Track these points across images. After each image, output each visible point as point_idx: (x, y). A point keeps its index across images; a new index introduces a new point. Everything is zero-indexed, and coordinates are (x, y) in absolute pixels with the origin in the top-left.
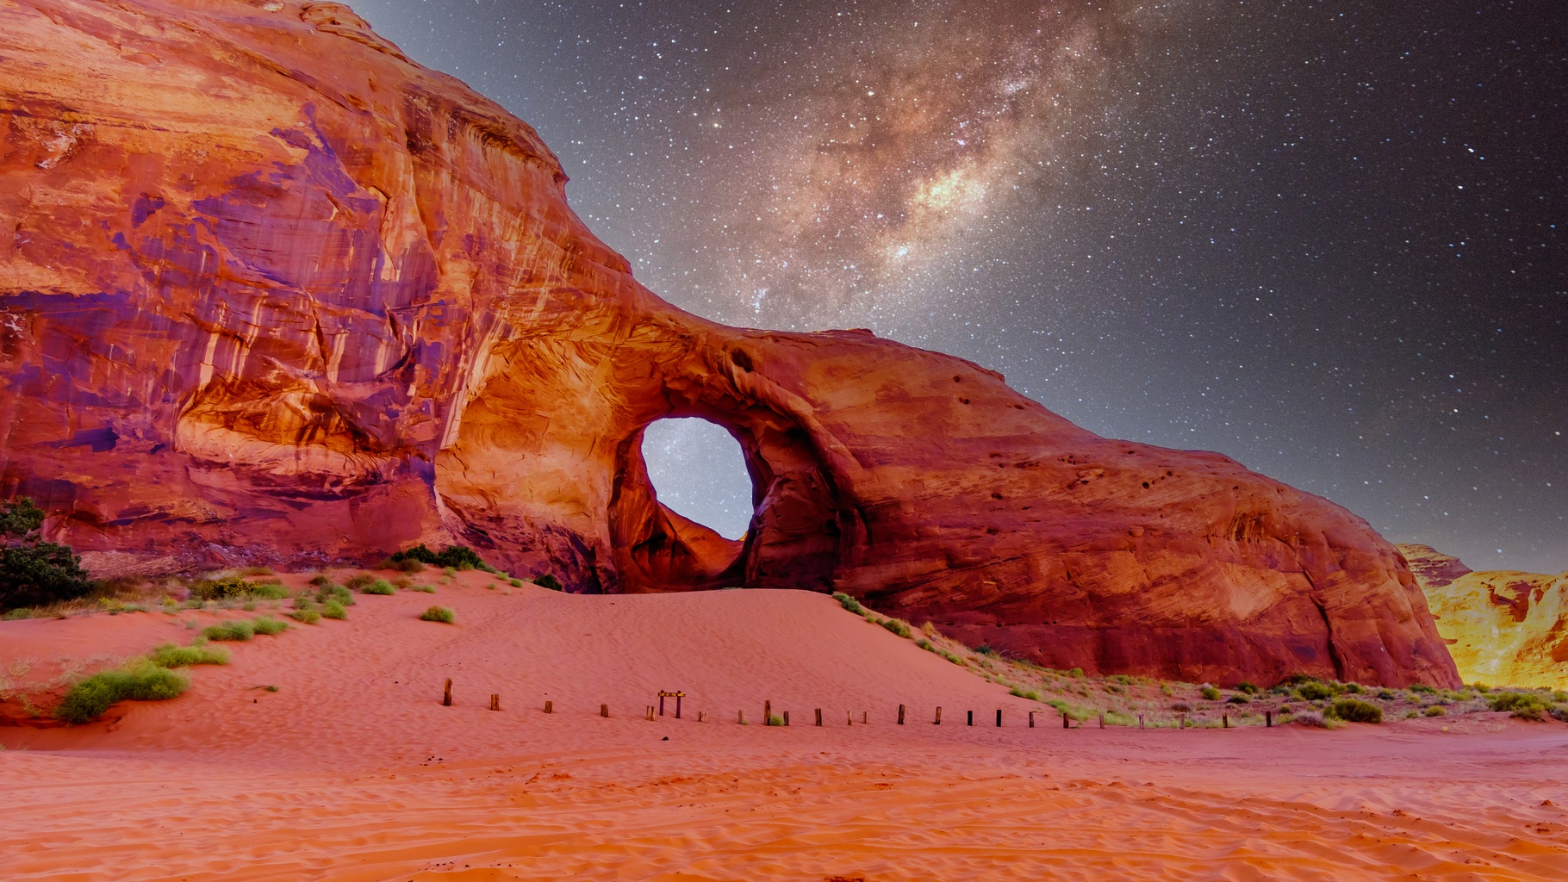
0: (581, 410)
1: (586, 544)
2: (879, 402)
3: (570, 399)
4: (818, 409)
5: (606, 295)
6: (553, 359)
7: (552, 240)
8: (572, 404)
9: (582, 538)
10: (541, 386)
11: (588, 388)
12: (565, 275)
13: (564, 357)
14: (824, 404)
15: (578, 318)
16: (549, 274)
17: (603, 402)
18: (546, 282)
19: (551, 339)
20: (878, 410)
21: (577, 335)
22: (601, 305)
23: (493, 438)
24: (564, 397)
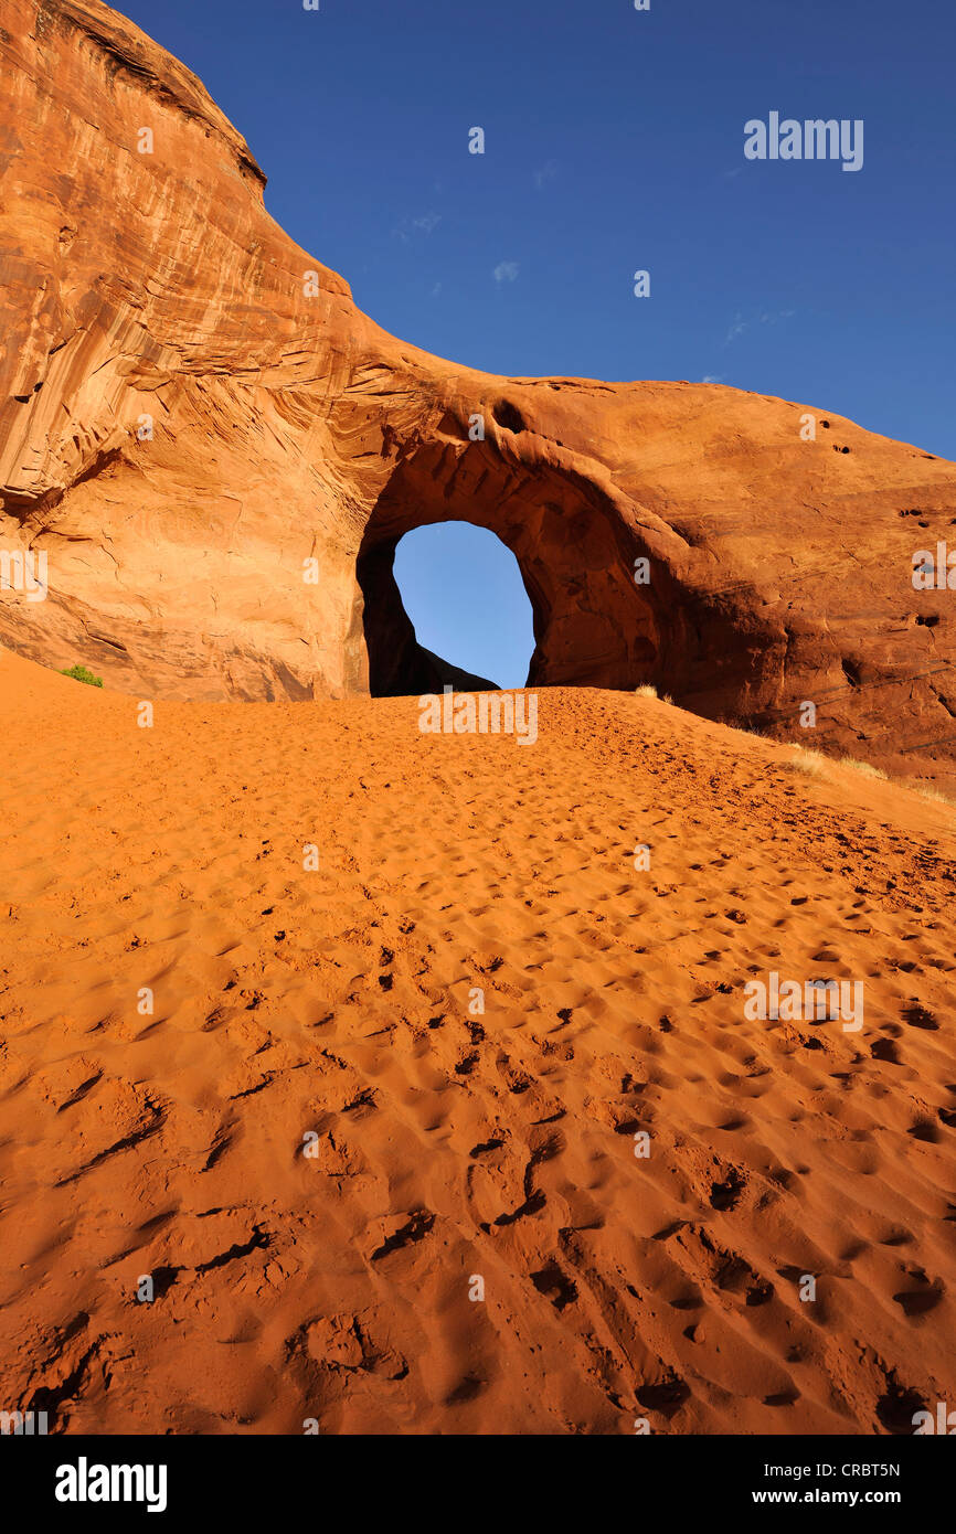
0: (288, 494)
1: (300, 679)
2: (711, 457)
3: (270, 476)
4: (618, 472)
5: (311, 322)
6: (239, 413)
7: (226, 232)
8: (274, 482)
9: (296, 672)
10: (225, 453)
11: (296, 463)
12: (251, 290)
13: (254, 410)
14: (627, 465)
15: (272, 352)
16: (222, 282)
17: (322, 486)
18: (219, 293)
19: (233, 381)
20: (707, 468)
21: (272, 379)
22: (304, 336)
23: (164, 530)
24: (261, 472)
